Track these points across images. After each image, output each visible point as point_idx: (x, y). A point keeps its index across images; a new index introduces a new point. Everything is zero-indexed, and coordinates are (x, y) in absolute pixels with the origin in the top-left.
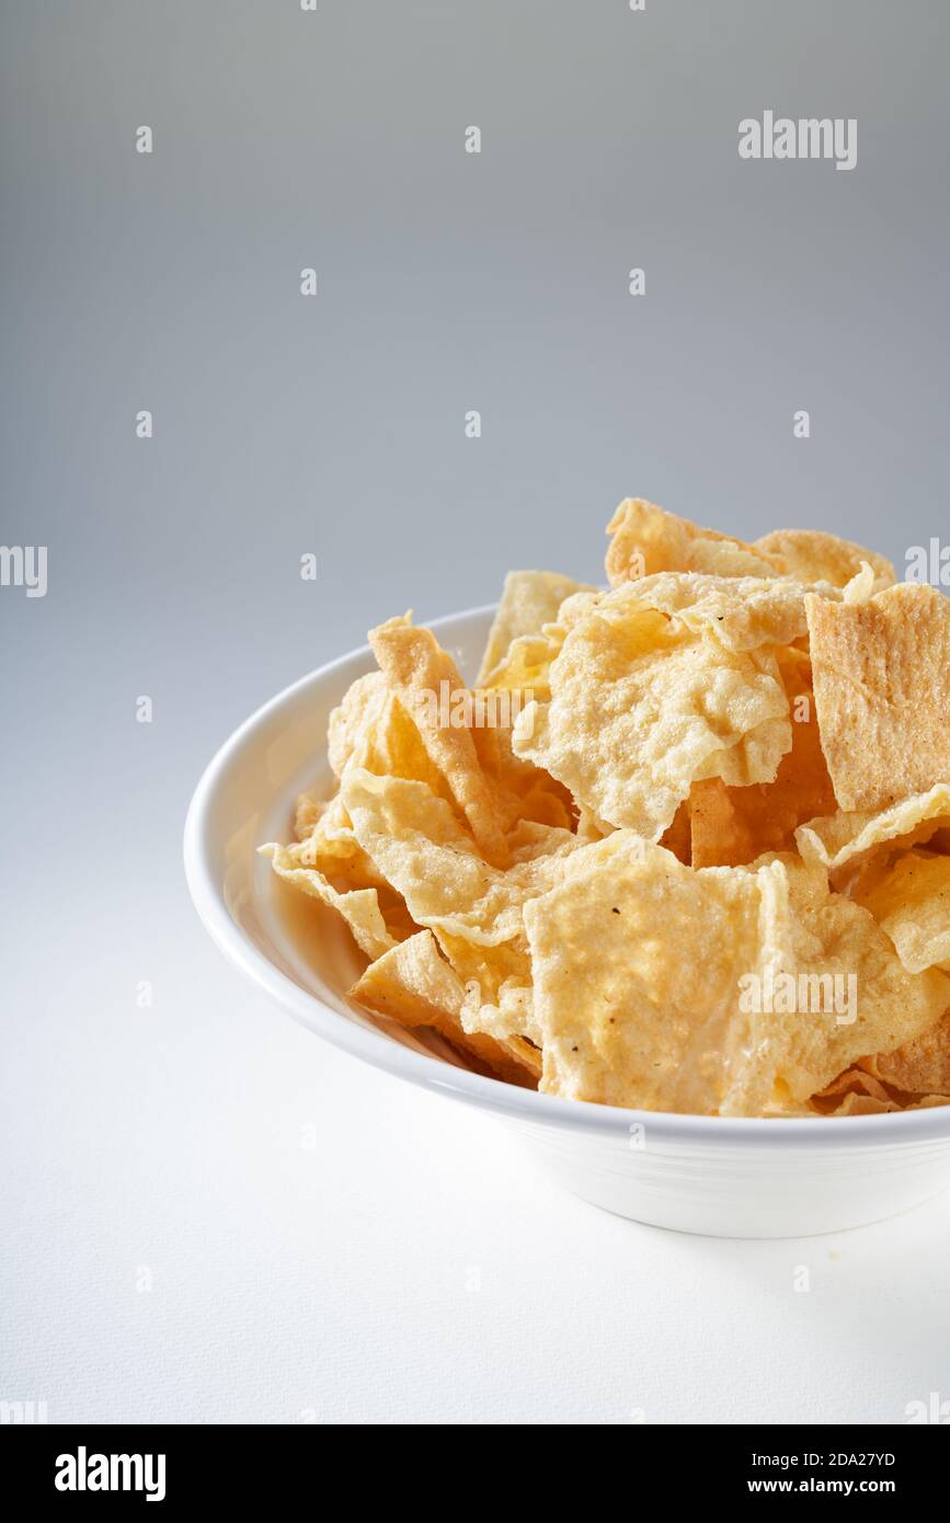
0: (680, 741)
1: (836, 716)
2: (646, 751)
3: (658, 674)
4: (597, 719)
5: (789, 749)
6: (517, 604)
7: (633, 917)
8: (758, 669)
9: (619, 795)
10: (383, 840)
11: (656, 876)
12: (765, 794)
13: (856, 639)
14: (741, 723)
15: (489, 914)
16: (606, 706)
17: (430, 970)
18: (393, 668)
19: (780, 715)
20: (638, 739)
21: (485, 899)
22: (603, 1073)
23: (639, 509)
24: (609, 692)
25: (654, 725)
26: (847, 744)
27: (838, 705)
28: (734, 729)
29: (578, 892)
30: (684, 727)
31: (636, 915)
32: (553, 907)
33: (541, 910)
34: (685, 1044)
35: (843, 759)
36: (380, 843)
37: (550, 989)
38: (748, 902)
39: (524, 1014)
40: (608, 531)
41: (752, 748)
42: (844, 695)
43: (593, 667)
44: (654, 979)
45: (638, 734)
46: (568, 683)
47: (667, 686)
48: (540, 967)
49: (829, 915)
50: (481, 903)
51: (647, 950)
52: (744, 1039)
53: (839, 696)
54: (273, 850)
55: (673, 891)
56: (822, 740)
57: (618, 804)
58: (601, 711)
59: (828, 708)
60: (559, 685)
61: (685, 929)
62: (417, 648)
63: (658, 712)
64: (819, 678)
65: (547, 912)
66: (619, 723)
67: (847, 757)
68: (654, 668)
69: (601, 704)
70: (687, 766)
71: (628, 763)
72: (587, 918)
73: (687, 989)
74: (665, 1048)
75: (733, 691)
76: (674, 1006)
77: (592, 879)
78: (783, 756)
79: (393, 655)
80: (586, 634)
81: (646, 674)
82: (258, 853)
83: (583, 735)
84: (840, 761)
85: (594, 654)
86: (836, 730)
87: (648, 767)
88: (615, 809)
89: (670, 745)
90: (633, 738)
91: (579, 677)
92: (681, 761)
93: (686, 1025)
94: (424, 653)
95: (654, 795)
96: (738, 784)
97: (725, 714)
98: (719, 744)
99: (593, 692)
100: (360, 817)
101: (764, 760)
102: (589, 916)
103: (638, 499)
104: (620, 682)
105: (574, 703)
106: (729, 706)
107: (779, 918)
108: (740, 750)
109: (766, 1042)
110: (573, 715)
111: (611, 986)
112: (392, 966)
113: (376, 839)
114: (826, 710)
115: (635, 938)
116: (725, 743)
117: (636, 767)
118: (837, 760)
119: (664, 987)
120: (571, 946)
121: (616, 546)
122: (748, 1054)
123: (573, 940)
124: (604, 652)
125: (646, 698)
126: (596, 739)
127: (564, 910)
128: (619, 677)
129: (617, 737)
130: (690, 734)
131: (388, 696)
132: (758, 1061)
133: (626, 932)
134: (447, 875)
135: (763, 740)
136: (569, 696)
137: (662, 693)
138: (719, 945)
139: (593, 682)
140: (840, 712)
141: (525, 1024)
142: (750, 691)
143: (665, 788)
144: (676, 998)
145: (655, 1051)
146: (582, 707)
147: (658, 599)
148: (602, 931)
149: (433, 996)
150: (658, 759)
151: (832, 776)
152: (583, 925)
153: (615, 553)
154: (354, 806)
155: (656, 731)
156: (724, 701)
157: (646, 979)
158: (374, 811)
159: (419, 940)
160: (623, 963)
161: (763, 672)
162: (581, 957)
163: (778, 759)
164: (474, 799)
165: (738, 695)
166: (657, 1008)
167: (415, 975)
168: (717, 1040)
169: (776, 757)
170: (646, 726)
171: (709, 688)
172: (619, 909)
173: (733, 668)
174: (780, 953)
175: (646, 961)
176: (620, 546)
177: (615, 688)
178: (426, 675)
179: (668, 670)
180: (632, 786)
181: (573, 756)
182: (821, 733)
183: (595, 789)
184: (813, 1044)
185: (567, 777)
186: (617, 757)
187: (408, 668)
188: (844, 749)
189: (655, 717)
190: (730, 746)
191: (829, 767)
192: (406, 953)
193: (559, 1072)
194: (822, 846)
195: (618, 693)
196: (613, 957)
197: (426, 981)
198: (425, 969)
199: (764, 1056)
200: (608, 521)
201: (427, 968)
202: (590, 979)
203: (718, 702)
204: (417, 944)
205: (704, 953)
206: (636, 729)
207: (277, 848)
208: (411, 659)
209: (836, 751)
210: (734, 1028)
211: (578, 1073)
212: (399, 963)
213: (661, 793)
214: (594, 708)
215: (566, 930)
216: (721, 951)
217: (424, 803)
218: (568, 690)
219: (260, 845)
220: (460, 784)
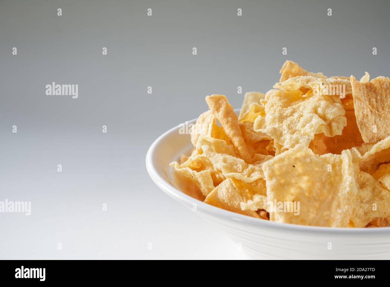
0: (310, 122)
1: (361, 114)
2: (299, 126)
3: (301, 105)
4: (281, 118)
5: (346, 125)
6: (249, 102)
7: (299, 169)
8: (334, 102)
9: (291, 139)
10: (213, 153)
11: (307, 156)
12: (336, 143)
13: (366, 93)
14: (330, 116)
15: (249, 174)
16: (285, 114)
17: (230, 191)
18: (214, 107)
19: (343, 114)
20: (296, 123)
21: (248, 169)
22: (291, 218)
23: (291, 63)
24: (285, 110)
25: (301, 118)
26: (365, 122)
27: (362, 111)
28: (328, 119)
29: (281, 160)
30: (312, 118)
31: (300, 168)
32: (273, 165)
33: (269, 166)
34: (318, 209)
35: (364, 127)
36: (212, 154)
37: (273, 190)
38: (338, 164)
39: (263, 202)
40: (280, 72)
41: (334, 124)
42: (364, 108)
43: (280, 103)
44: (307, 189)
45: (296, 121)
46: (272, 108)
47: (305, 107)
48: (269, 184)
49: (361, 176)
50: (246, 170)
51: (304, 179)
52: (339, 206)
53: (362, 108)
54: (175, 164)
55: (313, 160)
56: (357, 121)
57: (290, 142)
58: (283, 116)
59: (358, 111)
60: (268, 110)
61: (317, 172)
62: (222, 101)
63: (302, 115)
64: (355, 102)
65: (271, 166)
66: (289, 119)
67: (365, 126)
68: (300, 104)
69: (283, 114)
70: (313, 128)
71: (293, 130)
72: (284, 169)
73: (318, 191)
74: (311, 211)
75: (327, 107)
76: (314, 197)
77: (286, 156)
78: (344, 127)
79: (214, 103)
80: (277, 95)
81: (297, 105)
82: (169, 166)
83: (277, 123)
84: (363, 128)
85: (280, 100)
86: (361, 118)
87: (300, 131)
88: (289, 143)
89: (307, 123)
90: (294, 122)
91: (275, 107)
92: (311, 127)
93: (318, 203)
94: (224, 102)
95: (302, 139)
96: (329, 136)
97: (324, 114)
98: (323, 122)
99: (280, 111)
100: (205, 148)
101: (338, 128)
102: (285, 168)
103: (290, 61)
104: (289, 108)
105: (274, 114)
106: (326, 111)
107: (349, 166)
108: (330, 126)
109: (346, 207)
110: (274, 117)
111: (293, 190)
112: (216, 193)
113: (211, 153)
114: (358, 112)
115: (300, 176)
116: (325, 123)
117: (296, 131)
118: (362, 128)
119: (310, 192)
120: (279, 178)
121: (283, 75)
122: (340, 211)
123: (279, 176)
124: (283, 100)
125: (298, 111)
126: (282, 124)
127: (276, 166)
128: (288, 106)
129: (289, 123)
130: (314, 119)
131: (212, 117)
132: (344, 213)
133: (297, 173)
134: (235, 162)
135: (338, 122)
136: (272, 112)
137: (303, 110)
138: (329, 177)
139: (280, 108)
140: (362, 113)
141: (263, 205)
142: (333, 106)
143: (306, 136)
144: (314, 194)
145: (308, 211)
146: (277, 114)
147: (301, 81)
148: (289, 173)
149: (230, 201)
150: (303, 128)
151: (361, 132)
152: (283, 171)
153: (283, 78)
154: (203, 145)
155: (302, 120)
156: (324, 110)
157: (304, 189)
158: (209, 146)
159: (226, 181)
160: (297, 183)
161: (336, 103)
162: (282, 181)
163: (342, 128)
164: (241, 145)
165: (329, 108)
166: (309, 198)
167: (224, 194)
168: (329, 208)
169: (342, 127)
170: (298, 119)
171: (319, 106)
172: (295, 166)
173: (327, 101)
174: (351, 177)
175: (304, 183)
176: (285, 75)
177: (287, 109)
178: (225, 108)
179: (305, 103)
180: (295, 136)
181: (275, 129)
182: (357, 119)
183: (282, 138)
184: (360, 212)
185: (273, 135)
186: (289, 129)
187: (219, 107)
188: (364, 124)
189: (302, 116)
190: (327, 124)
191: (359, 129)
192: (221, 187)
193: (276, 218)
194: (359, 153)
195: (289, 110)
196: (293, 181)
197: (228, 196)
198: (228, 191)
199: (346, 211)
200: (281, 69)
201: (229, 191)
202: (286, 187)
203: (322, 110)
204: (226, 183)
205: (324, 179)
206: (295, 120)
207: (176, 163)
208: (220, 104)
209: (361, 125)
210: (335, 204)
211: (283, 217)
212: (219, 192)
213: (305, 137)
214: (281, 115)
215: (277, 173)
216: (330, 178)
217: (225, 146)
218: (272, 110)
219: (170, 163)
220: (236, 141)
